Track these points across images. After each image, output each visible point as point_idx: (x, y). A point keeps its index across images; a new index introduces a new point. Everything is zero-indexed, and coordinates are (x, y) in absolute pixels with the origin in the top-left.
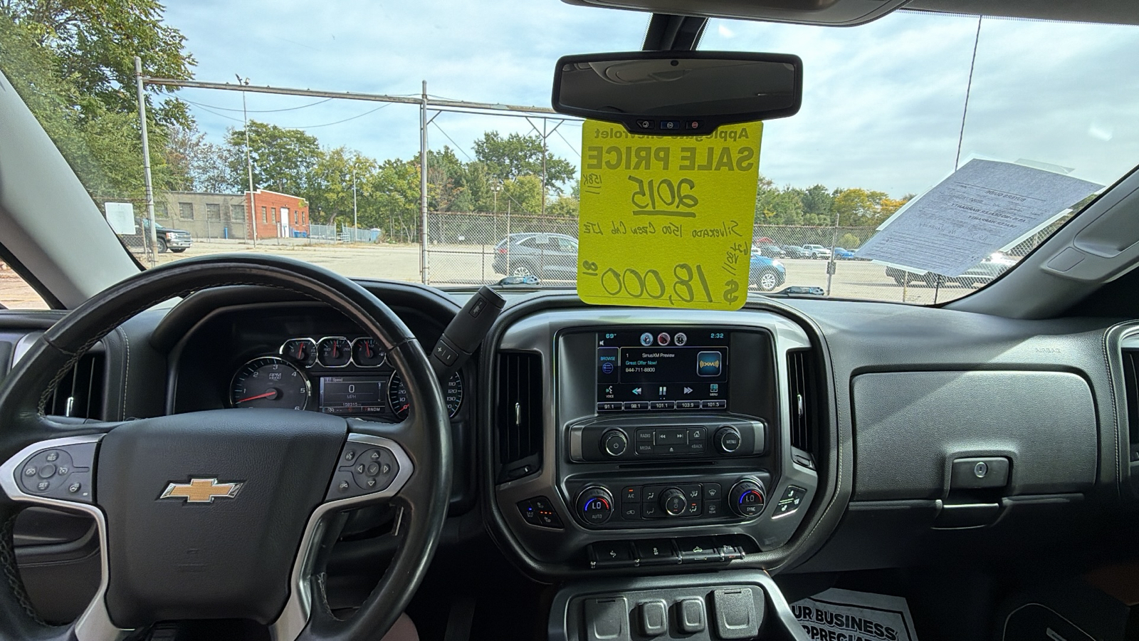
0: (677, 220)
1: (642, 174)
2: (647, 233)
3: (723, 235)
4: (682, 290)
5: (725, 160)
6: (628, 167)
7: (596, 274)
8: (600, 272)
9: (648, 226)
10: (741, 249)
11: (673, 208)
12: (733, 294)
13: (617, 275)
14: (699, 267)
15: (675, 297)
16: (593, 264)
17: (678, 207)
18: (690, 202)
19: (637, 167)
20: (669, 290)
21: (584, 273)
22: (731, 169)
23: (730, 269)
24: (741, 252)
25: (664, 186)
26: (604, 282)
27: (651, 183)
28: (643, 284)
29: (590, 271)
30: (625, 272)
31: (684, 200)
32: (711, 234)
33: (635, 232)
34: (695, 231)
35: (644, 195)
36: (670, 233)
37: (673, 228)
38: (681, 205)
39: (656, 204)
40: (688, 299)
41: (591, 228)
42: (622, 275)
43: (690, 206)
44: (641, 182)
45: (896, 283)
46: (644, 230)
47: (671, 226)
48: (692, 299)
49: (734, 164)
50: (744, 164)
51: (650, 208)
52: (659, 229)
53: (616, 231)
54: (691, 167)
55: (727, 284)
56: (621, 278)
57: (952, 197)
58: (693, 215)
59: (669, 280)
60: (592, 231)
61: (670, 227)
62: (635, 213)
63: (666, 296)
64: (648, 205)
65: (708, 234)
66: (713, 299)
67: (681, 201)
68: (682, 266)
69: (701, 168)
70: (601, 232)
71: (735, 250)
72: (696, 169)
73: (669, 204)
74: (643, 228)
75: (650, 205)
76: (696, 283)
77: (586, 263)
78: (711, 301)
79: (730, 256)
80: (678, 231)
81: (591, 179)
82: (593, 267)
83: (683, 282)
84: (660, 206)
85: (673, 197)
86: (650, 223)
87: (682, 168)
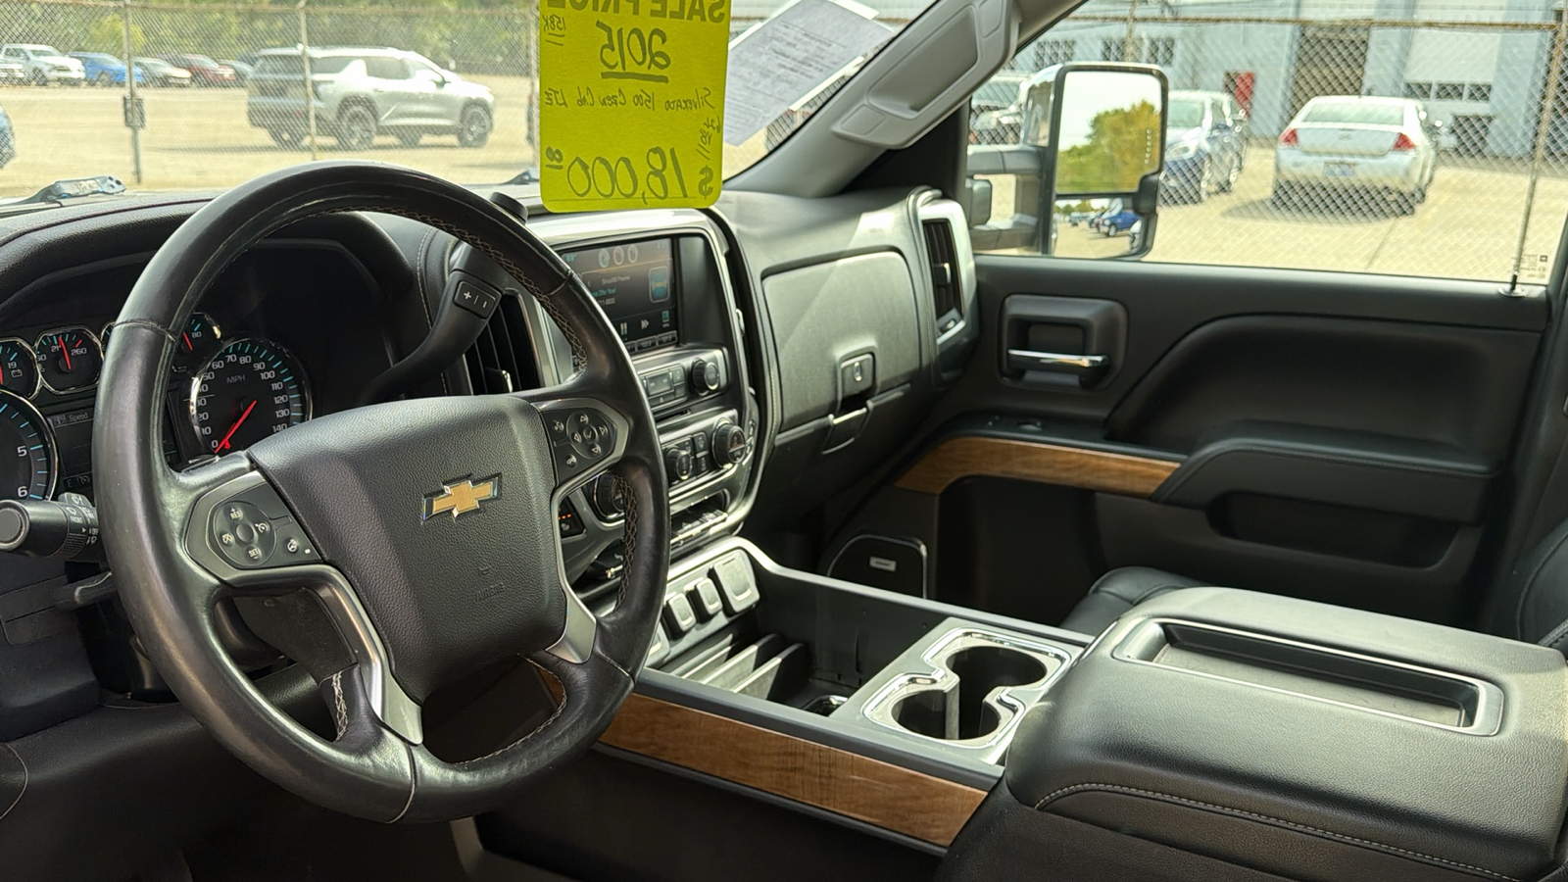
0: (649, 86)
1: (609, 18)
2: (616, 103)
3: (696, 107)
4: (655, 181)
5: (697, 7)
6: (595, 8)
7: (561, 167)
8: (565, 163)
9: (617, 94)
10: (715, 125)
11: (643, 70)
12: (708, 185)
13: (585, 167)
14: (672, 151)
15: (648, 194)
16: (558, 152)
17: (649, 68)
18: (663, 62)
19: (605, 9)
20: (642, 185)
21: (547, 166)
22: (703, 19)
23: (705, 153)
24: (714, 128)
25: (634, 37)
26: (571, 178)
27: (620, 32)
28: (614, 180)
29: (555, 163)
30: (594, 162)
31: (656, 59)
32: (683, 105)
33: (604, 103)
34: (668, 102)
35: (613, 50)
36: (642, 105)
37: (645, 97)
38: (653, 66)
39: (627, 63)
40: (662, 195)
41: (553, 97)
42: (591, 167)
43: (662, 67)
44: (609, 30)
45: (272, 143)
46: (613, 100)
47: (643, 95)
48: (666, 196)
49: (707, 13)
50: (716, 14)
51: (619, 69)
52: (629, 98)
53: (582, 102)
54: (662, 14)
55: (702, 172)
56: (590, 171)
57: (772, 38)
58: (664, 79)
59: (642, 170)
60: (554, 101)
61: (641, 96)
62: (604, 75)
63: (638, 194)
64: (617, 64)
65: (681, 106)
66: (688, 194)
67: (652, 60)
68: (656, 150)
69: (673, 15)
70: (565, 104)
71: (708, 126)
72: (668, 16)
73: (640, 64)
74: (613, 97)
75: (620, 64)
76: (669, 173)
77: (549, 149)
78: (685, 196)
79: (704, 135)
80: (649, 102)
81: (552, 22)
82: (557, 156)
83: (657, 173)
84: (632, 67)
85: (644, 54)
86: (620, 91)
87: (654, 13)
